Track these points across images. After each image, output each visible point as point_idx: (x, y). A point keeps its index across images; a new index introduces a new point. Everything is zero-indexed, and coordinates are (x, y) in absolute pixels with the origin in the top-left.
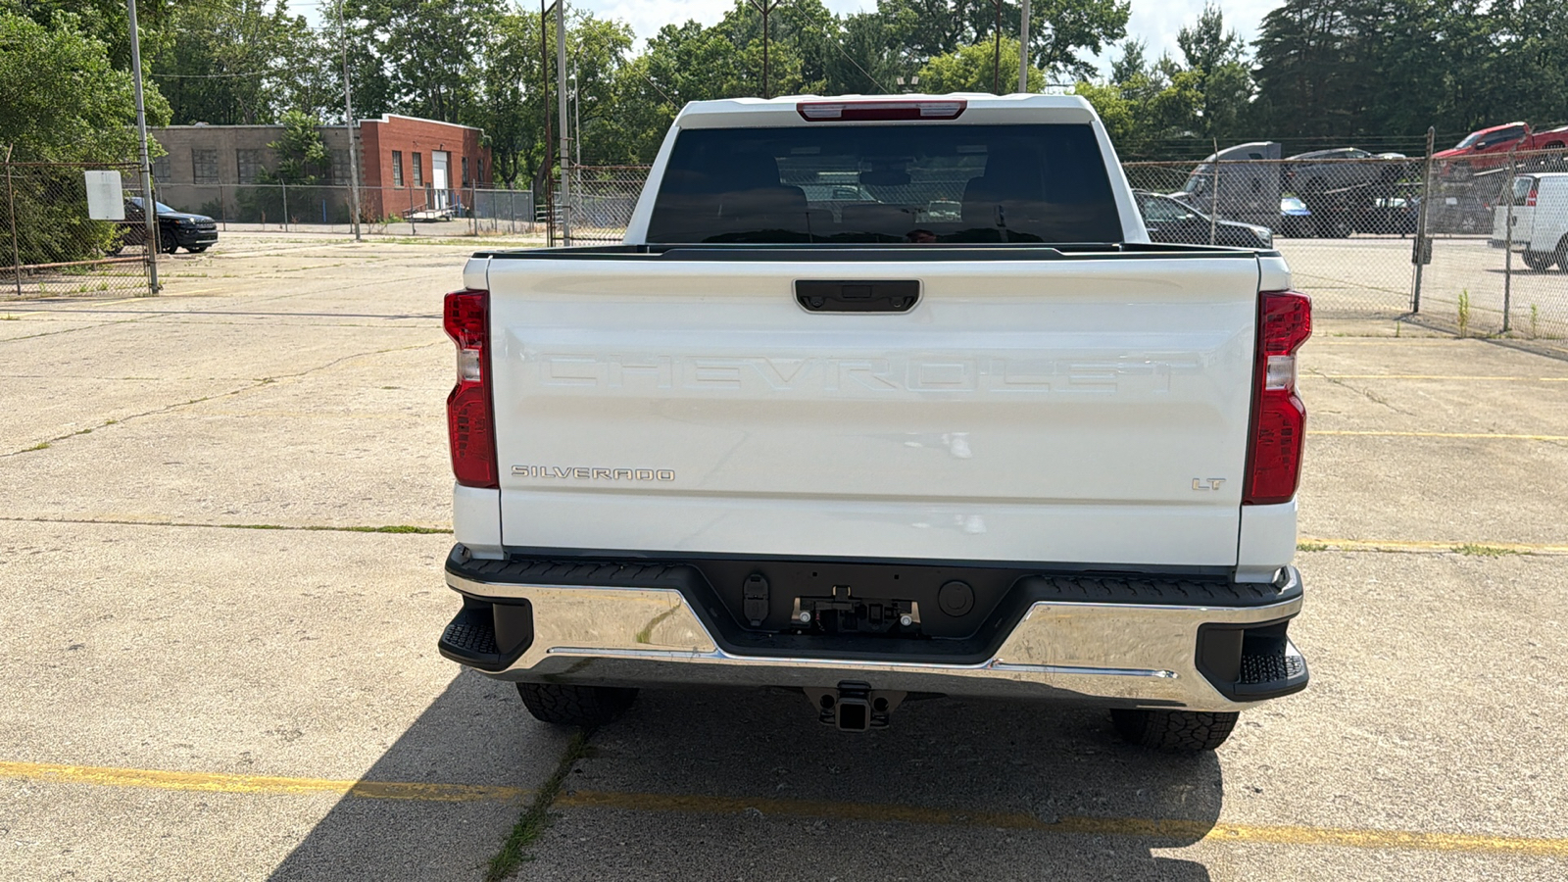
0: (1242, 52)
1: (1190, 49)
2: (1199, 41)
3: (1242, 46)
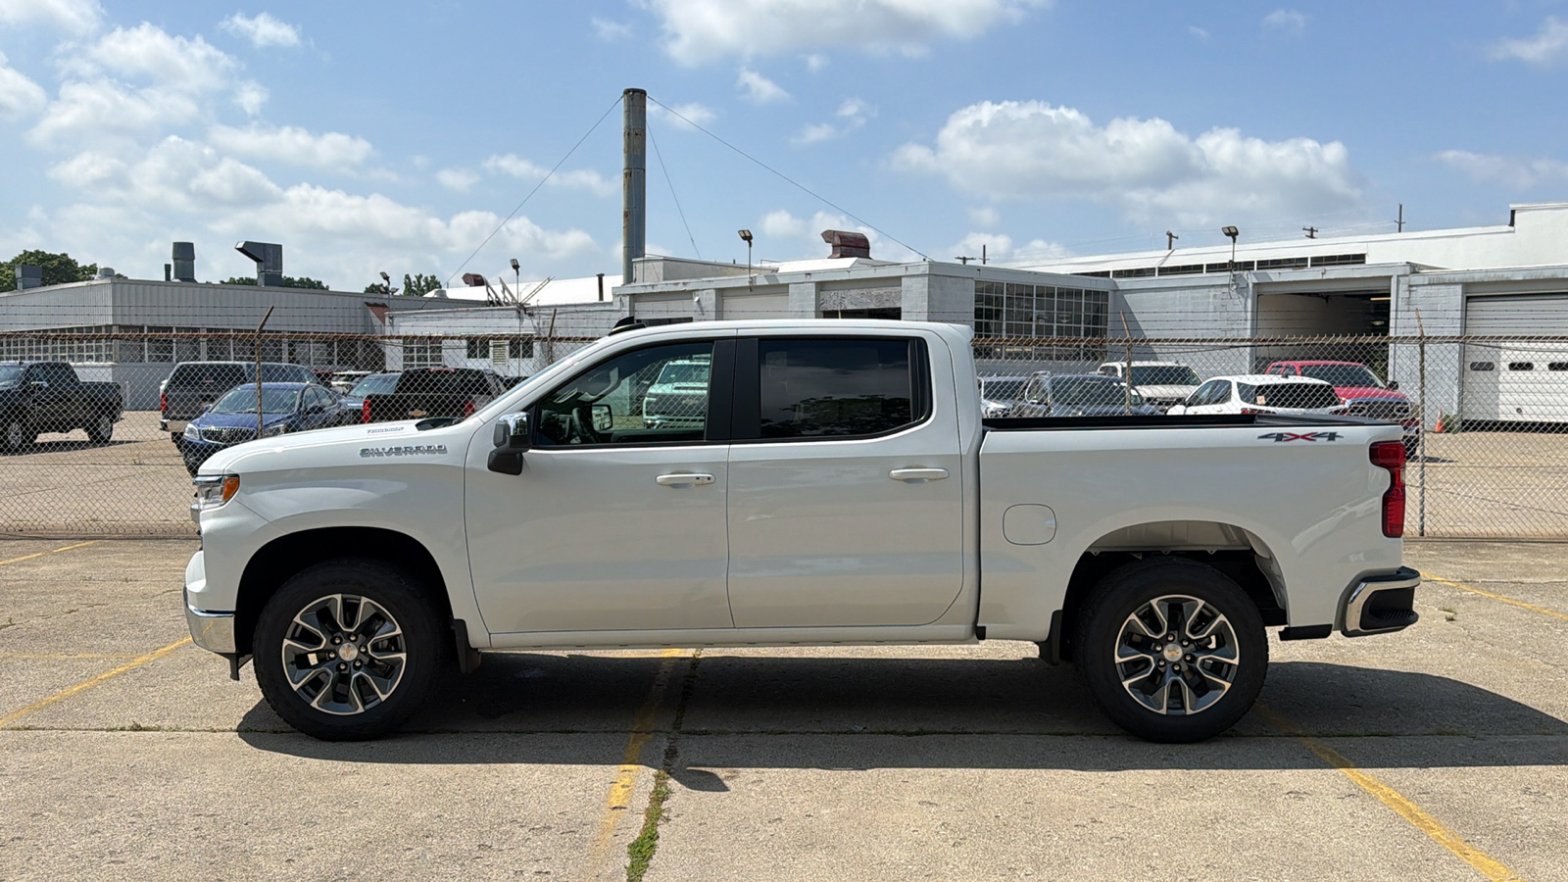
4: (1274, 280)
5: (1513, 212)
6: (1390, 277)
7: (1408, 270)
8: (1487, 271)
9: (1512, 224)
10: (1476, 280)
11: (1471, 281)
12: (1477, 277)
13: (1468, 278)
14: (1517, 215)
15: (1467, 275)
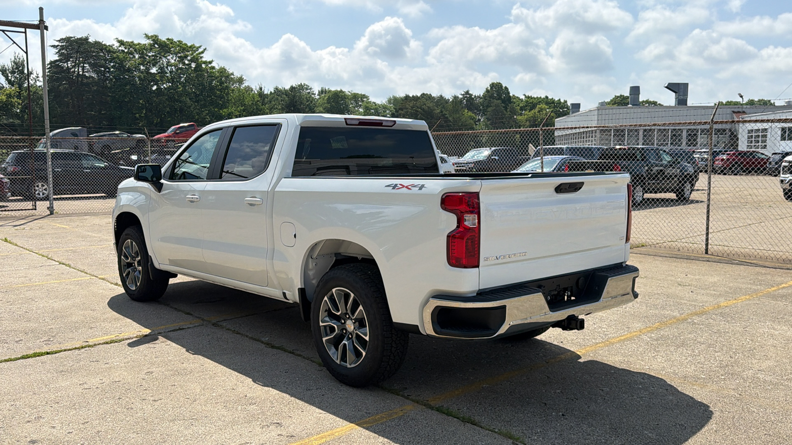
0: (38, 80)
1: (8, 76)
2: (13, 72)
3: (38, 77)
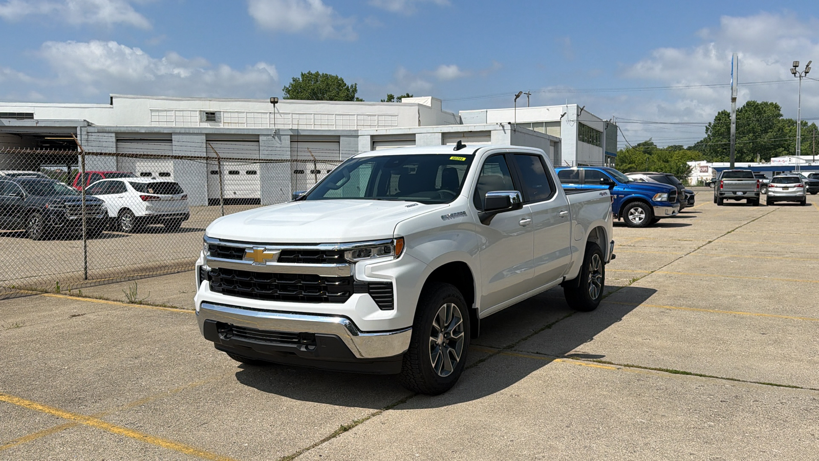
4: (6, 125)
5: (112, 98)
6: (76, 127)
7: (86, 124)
8: (127, 127)
9: (112, 104)
10: (122, 131)
11: (120, 131)
12: (122, 130)
13: (118, 130)
14: (114, 100)
15: (118, 129)
